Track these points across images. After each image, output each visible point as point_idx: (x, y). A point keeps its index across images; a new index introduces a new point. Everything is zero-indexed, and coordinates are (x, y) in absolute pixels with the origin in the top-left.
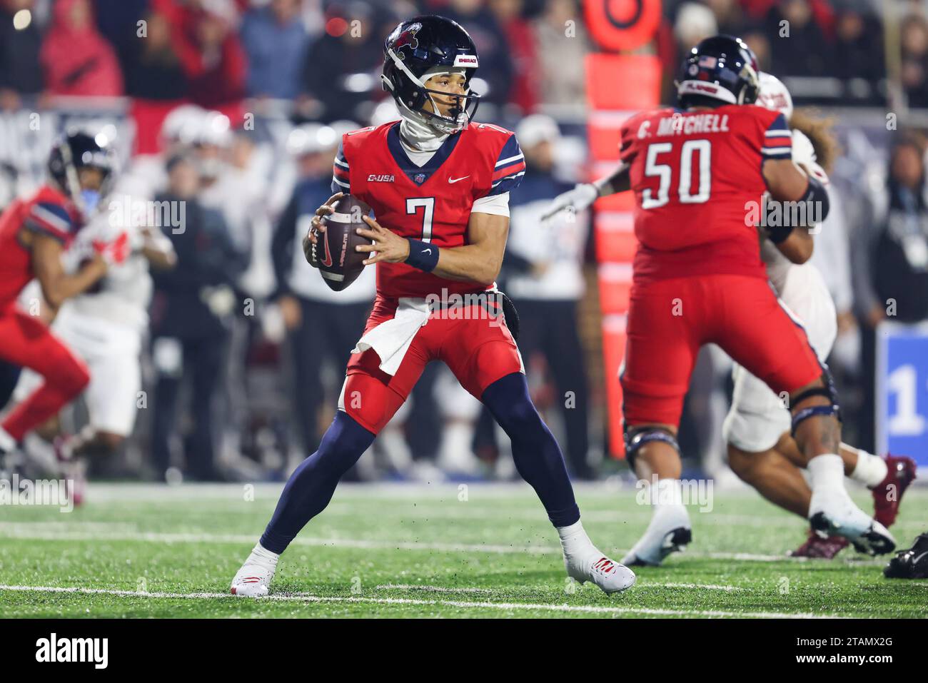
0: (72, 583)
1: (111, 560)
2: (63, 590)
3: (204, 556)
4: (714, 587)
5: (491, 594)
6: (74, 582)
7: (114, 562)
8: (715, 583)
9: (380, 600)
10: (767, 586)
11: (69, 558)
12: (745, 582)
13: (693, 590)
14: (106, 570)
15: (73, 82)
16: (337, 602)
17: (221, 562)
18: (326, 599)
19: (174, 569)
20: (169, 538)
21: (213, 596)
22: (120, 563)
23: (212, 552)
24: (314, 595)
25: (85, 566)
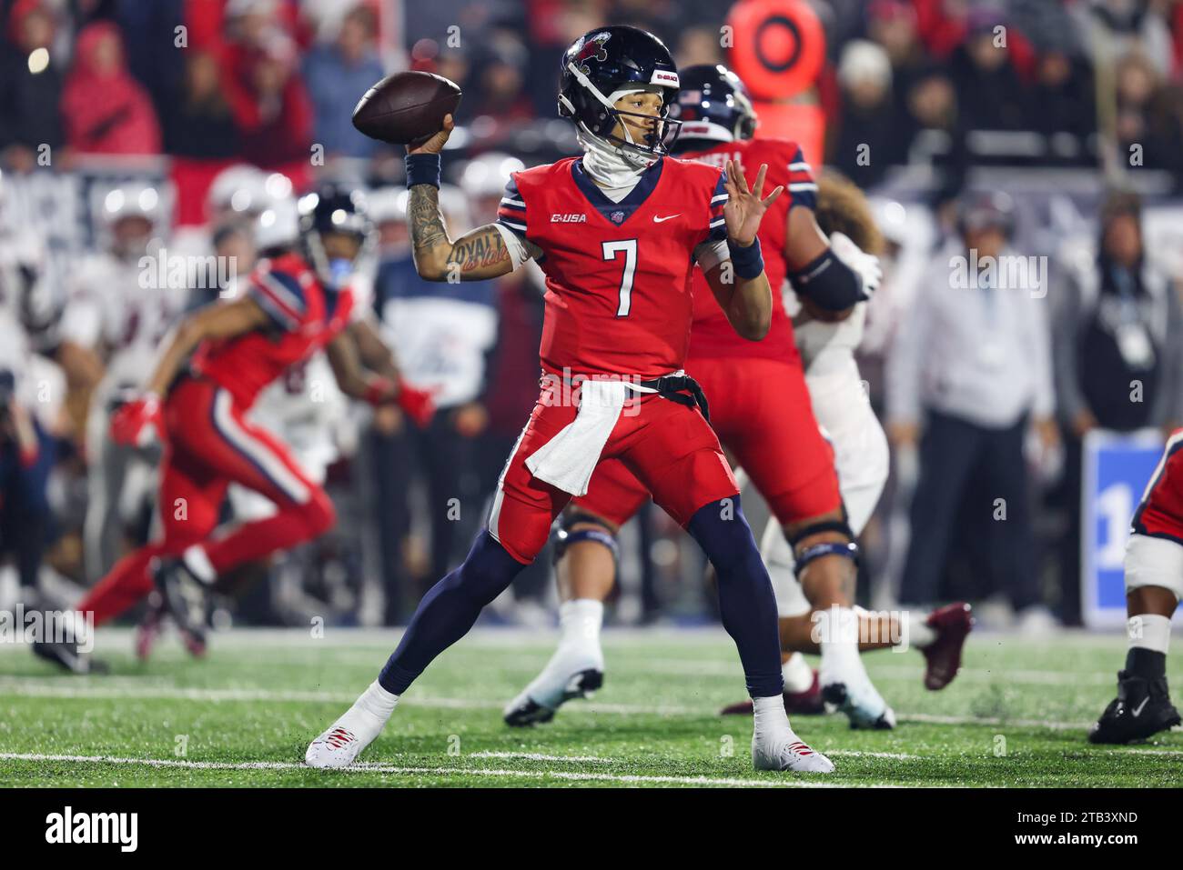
0: (97, 751)
1: (145, 722)
2: (85, 759)
3: (259, 718)
4: (885, 755)
5: (611, 764)
6: (99, 750)
7: (148, 724)
8: (885, 750)
9: (475, 772)
10: (950, 754)
11: (93, 720)
12: (923, 749)
13: (859, 759)
14: (138, 734)
15: (100, 137)
16: (422, 773)
17: (279, 725)
18: (408, 770)
19: (222, 733)
20: (215, 695)
21: (270, 766)
22: (155, 726)
23: (269, 713)
24: (394, 765)
25: (113, 730)
